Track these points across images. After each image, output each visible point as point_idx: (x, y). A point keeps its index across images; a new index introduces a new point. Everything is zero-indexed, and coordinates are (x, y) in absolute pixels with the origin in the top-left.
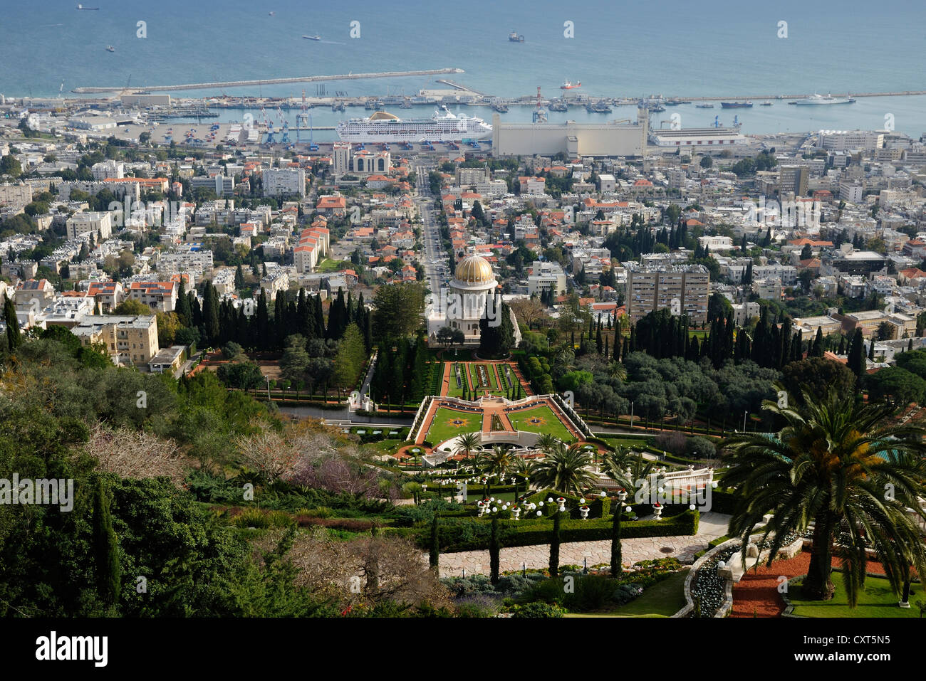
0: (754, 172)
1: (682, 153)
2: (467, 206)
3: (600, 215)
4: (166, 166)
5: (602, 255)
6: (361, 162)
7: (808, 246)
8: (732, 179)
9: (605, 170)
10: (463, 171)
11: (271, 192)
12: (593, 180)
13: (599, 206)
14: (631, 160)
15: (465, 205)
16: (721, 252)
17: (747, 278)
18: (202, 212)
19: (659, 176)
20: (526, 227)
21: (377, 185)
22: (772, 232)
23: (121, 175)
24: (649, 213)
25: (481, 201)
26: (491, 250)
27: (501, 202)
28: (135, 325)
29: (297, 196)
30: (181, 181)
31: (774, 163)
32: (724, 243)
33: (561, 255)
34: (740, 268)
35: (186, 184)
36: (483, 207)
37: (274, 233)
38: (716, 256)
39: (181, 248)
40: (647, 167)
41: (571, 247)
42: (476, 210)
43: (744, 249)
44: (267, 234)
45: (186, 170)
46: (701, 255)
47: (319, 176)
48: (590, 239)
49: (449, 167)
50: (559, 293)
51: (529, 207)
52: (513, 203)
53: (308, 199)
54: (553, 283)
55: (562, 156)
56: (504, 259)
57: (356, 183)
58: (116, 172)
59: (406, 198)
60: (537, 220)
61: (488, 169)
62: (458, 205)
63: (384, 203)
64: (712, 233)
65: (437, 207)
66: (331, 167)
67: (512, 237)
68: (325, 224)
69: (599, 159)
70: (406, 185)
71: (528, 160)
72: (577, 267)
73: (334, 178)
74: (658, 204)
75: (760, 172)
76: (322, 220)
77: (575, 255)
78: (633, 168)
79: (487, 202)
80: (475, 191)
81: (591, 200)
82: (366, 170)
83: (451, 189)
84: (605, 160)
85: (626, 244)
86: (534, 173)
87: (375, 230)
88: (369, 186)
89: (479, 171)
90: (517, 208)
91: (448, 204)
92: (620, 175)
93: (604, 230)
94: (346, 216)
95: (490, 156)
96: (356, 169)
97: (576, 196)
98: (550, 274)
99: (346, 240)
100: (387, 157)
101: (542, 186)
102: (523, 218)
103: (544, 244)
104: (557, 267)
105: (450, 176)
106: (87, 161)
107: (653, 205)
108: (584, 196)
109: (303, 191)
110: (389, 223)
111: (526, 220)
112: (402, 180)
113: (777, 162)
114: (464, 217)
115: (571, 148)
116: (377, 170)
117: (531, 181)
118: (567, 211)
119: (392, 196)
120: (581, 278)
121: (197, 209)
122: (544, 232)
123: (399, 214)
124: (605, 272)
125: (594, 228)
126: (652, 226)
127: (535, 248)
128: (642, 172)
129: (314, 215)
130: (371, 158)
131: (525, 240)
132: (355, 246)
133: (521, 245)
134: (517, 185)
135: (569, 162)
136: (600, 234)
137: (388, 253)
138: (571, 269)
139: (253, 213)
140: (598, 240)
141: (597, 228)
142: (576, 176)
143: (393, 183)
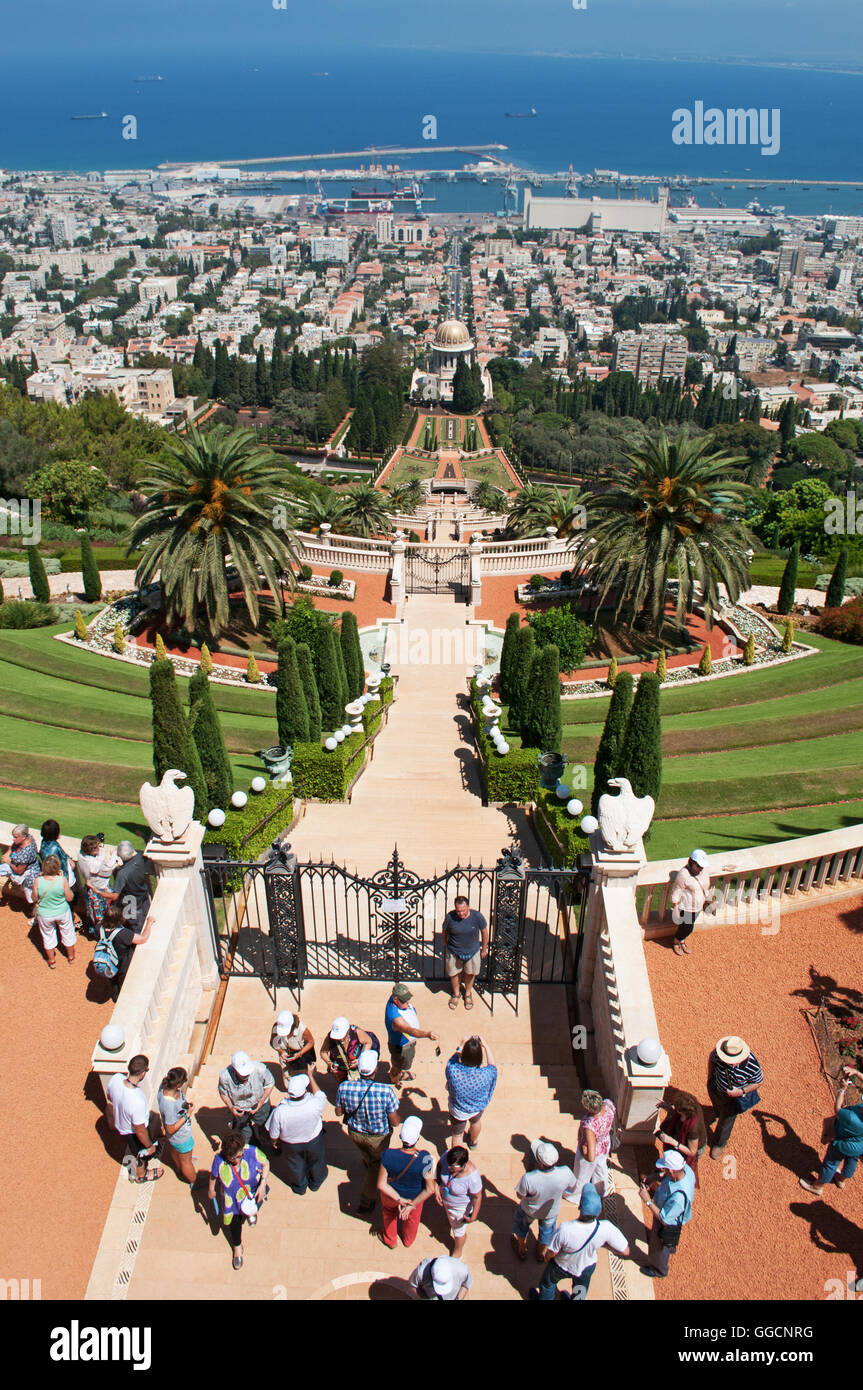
0: (759, 253)
1: (696, 232)
2: (492, 275)
3: (611, 287)
4: (228, 235)
5: (606, 324)
6: (401, 232)
7: (790, 322)
8: (738, 257)
9: (623, 245)
10: (492, 242)
11: (318, 260)
12: (611, 253)
13: (610, 277)
14: (647, 237)
15: (490, 274)
16: (716, 326)
17: (731, 349)
18: (256, 277)
19: (673, 252)
21: (415, 254)
22: (762, 309)
23: (189, 243)
24: (657, 287)
25: (504, 270)
26: (507, 316)
27: (523, 272)
29: (340, 264)
30: (241, 248)
31: (779, 243)
32: (719, 316)
33: (570, 323)
34: (727, 340)
35: (244, 252)
36: (506, 276)
37: (316, 297)
38: (709, 329)
39: (234, 309)
40: (662, 244)
41: (579, 316)
42: (500, 279)
43: (734, 323)
44: (306, 298)
45: (246, 240)
46: (696, 324)
47: (362, 245)
48: (599, 308)
49: (481, 237)
50: (561, 358)
51: (548, 278)
52: (534, 273)
53: (350, 267)
54: (557, 349)
55: (587, 230)
56: (517, 325)
57: (395, 252)
58: (183, 242)
59: (439, 267)
60: (553, 289)
61: (515, 240)
62: (484, 274)
63: (418, 271)
64: (708, 307)
65: (465, 276)
66: (375, 237)
67: (528, 305)
68: (362, 289)
69: (619, 234)
70: (440, 255)
71: (554, 234)
72: (581, 335)
73: (376, 247)
74: (666, 277)
75: (764, 252)
76: (360, 286)
77: (581, 323)
78: (649, 244)
79: (511, 272)
80: (501, 261)
81: (605, 273)
82: (405, 240)
83: (481, 259)
84: (625, 235)
85: (631, 314)
86: (557, 246)
87: (407, 295)
88: (407, 254)
89: (506, 243)
90: (538, 278)
91: (475, 272)
92: (637, 250)
93: (612, 301)
94: (382, 282)
95: (521, 229)
96: (397, 239)
97: (593, 268)
98: (554, 340)
99: (380, 304)
100: (425, 228)
101: (564, 258)
102: (540, 287)
103: (556, 312)
104: (562, 334)
105: (480, 247)
106: (162, 231)
107: (661, 278)
108: (599, 269)
109: (346, 259)
110: (418, 289)
111: (543, 290)
112: (437, 249)
113: (781, 243)
114: (488, 285)
115: (595, 223)
116: (415, 240)
117: (553, 253)
118: (582, 283)
119: (426, 264)
120: (583, 344)
121: (251, 274)
122: (558, 301)
123: (430, 280)
124: (605, 340)
125: (603, 298)
126: (656, 298)
127: (547, 315)
128: (657, 248)
129: (354, 280)
130: (410, 228)
131: (539, 307)
132: (386, 309)
133: (535, 312)
134: (541, 256)
135: (592, 236)
136: (609, 304)
137: (415, 317)
138: (575, 336)
139: (300, 278)
140: (606, 310)
141: (607, 300)
142: (596, 249)
143: (429, 252)
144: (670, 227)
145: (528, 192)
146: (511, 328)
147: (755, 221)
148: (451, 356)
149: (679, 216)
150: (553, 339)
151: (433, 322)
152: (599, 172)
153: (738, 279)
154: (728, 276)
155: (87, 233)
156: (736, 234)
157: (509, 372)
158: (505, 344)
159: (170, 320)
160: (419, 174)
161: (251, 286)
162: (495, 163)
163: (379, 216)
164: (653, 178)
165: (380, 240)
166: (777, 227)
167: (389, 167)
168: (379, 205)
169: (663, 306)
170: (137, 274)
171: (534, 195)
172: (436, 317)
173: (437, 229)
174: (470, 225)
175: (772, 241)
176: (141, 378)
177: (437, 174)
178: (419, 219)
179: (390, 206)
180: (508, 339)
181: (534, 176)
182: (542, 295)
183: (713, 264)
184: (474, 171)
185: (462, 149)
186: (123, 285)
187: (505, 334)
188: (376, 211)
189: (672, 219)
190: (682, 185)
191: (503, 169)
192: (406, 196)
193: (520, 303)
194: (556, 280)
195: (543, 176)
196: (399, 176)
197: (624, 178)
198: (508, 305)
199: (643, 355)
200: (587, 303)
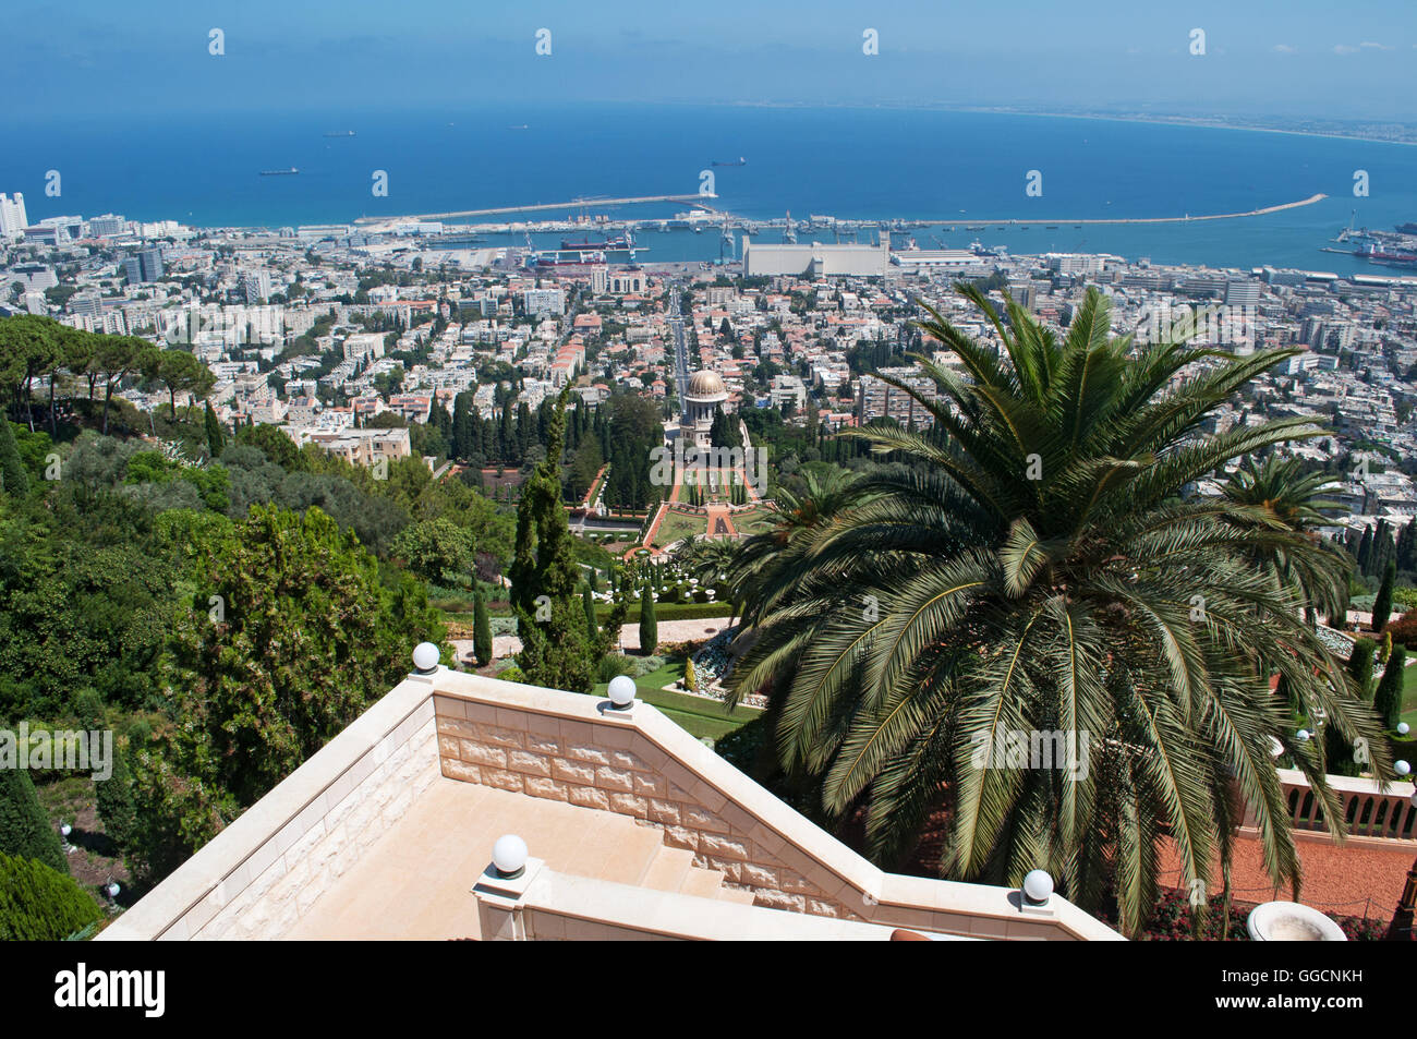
0: (986, 292)
1: (921, 273)
2: (717, 324)
3: (841, 332)
4: (435, 289)
5: (842, 369)
6: (617, 282)
9: (848, 289)
10: (713, 290)
11: (532, 312)
12: (836, 297)
13: (840, 322)
14: (872, 280)
15: (714, 323)
18: (468, 332)
19: (899, 295)
21: (633, 305)
23: (394, 299)
24: (888, 331)
25: (729, 319)
26: (737, 365)
27: (748, 319)
29: (556, 316)
30: (449, 302)
31: (1006, 283)
33: (804, 369)
35: (453, 305)
36: (731, 324)
37: (534, 351)
39: (446, 366)
40: (887, 287)
41: (812, 362)
42: (725, 327)
44: (524, 352)
45: (454, 294)
47: (578, 296)
48: (832, 354)
49: (701, 286)
50: (799, 406)
51: (775, 325)
52: (760, 320)
53: (567, 319)
54: (794, 397)
55: (809, 275)
56: (749, 373)
57: (612, 303)
58: (388, 297)
59: (660, 316)
60: (782, 336)
61: (737, 289)
62: (708, 323)
63: (639, 321)
65: (688, 325)
66: (589, 288)
67: (757, 351)
68: (582, 342)
69: (842, 278)
70: (660, 305)
71: (776, 280)
72: (817, 381)
73: (591, 298)
74: (896, 320)
75: (992, 292)
76: (579, 338)
77: (816, 369)
78: (874, 287)
79: (735, 320)
80: (724, 309)
81: (834, 318)
82: (622, 290)
83: (703, 307)
84: (848, 279)
85: (865, 358)
86: (780, 292)
87: (629, 347)
88: (624, 304)
89: (729, 291)
90: (764, 325)
91: (698, 321)
92: (862, 294)
93: (844, 346)
94: (602, 334)
95: (740, 275)
96: (613, 290)
97: (820, 313)
98: (791, 388)
99: (602, 356)
100: (643, 279)
101: (788, 304)
102: (769, 334)
103: (788, 359)
104: (798, 381)
105: (701, 295)
106: (364, 286)
107: (891, 322)
108: (827, 314)
109: (562, 311)
110: (642, 340)
111: (772, 337)
112: (656, 299)
113: (1008, 282)
114: (713, 334)
115: (817, 268)
116: (632, 290)
117: (777, 299)
118: (811, 328)
119: (646, 314)
120: (821, 391)
121: (462, 329)
122: (787, 348)
123: (652, 331)
124: (843, 386)
125: (835, 343)
126: (888, 341)
127: (779, 362)
128: (883, 291)
129: (571, 333)
130: (627, 278)
131: (769, 355)
132: (609, 361)
133: (766, 360)
134: (765, 303)
135: (815, 281)
136: (841, 349)
137: (640, 368)
138: (811, 383)
139: (514, 332)
140: (839, 355)
141: (838, 344)
142: (821, 294)
143: (647, 302)
144: (892, 269)
145: (746, 239)
146: (743, 377)
147: (978, 261)
148: (707, 406)
149: (901, 259)
150: (788, 386)
151: (661, 374)
152: (815, 218)
153: (970, 320)
154: (961, 317)
155: (283, 290)
156: (961, 275)
157: (763, 422)
158: (738, 394)
159: (379, 378)
160: (630, 224)
161: (462, 341)
162: (707, 211)
163: (593, 267)
164: (870, 222)
165: (595, 291)
166: (1001, 266)
167: (598, 218)
168: (591, 256)
169: (898, 350)
170: (340, 331)
171: (752, 242)
172: (663, 368)
173: (653, 278)
174: (688, 274)
175: (999, 280)
176: (375, 438)
177: (649, 224)
178: (634, 269)
179: (602, 257)
180: (741, 388)
181: (749, 223)
182: (771, 342)
183: (942, 305)
184: (686, 220)
185: (671, 198)
186: (326, 343)
187: (737, 383)
188: (589, 263)
189: (894, 262)
190: (900, 228)
191: (717, 217)
192: (619, 246)
193: (748, 352)
194: (782, 326)
195: (757, 223)
196: (607, 227)
197: (841, 223)
198: (737, 354)
199: (890, 399)
200: (818, 349)
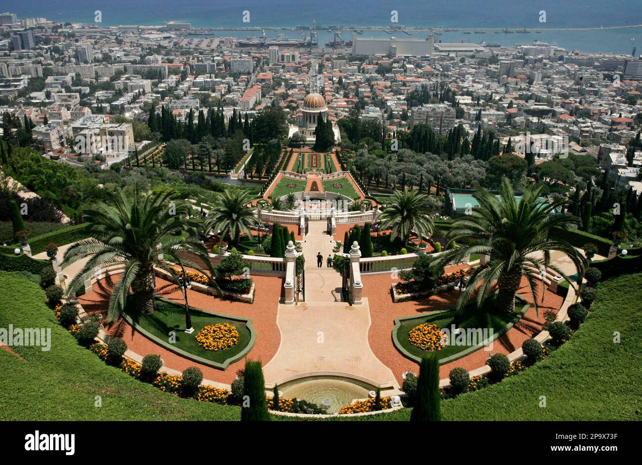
0: (487, 66)
1: (450, 56)
2: (336, 79)
3: (404, 85)
4: (183, 58)
5: (403, 104)
6: (283, 56)
7: (511, 101)
8: (475, 68)
9: (410, 63)
10: (335, 62)
11: (235, 71)
12: (403, 67)
13: (404, 80)
14: (423, 58)
15: (334, 79)
16: (466, 104)
17: (478, 117)
18: (198, 80)
19: (438, 66)
20: (365, 90)
21: (291, 69)
22: (494, 95)
23: (160, 61)
24: (431, 85)
25: (343, 77)
26: (345, 101)
27: (353, 77)
28: (119, 129)
29: (248, 73)
30: (189, 65)
31: (498, 61)
32: (468, 100)
33: (382, 104)
34: (475, 112)
35: (192, 67)
36: (344, 80)
37: (233, 91)
38: (463, 106)
39: (184, 98)
40: (432, 62)
41: (387, 100)
42: (340, 82)
43: (478, 103)
44: (228, 92)
45: (193, 60)
46: (455, 104)
47: (261, 63)
48: (398, 96)
49: (329, 60)
51: (368, 80)
52: (360, 78)
53: (254, 76)
54: (376, 117)
55: (389, 55)
56: (351, 106)
57: (279, 67)
58: (157, 61)
59: (305, 75)
60: (371, 86)
61: (348, 61)
62: (331, 80)
64: (462, 95)
66: (268, 59)
67: (357, 95)
68: (260, 87)
69: (407, 58)
70: (305, 69)
71: (370, 57)
72: (389, 110)
73: (268, 65)
75: (489, 66)
76: (259, 85)
77: (388, 104)
78: (425, 62)
79: (346, 78)
80: (341, 71)
81: (400, 77)
82: (285, 61)
83: (329, 72)
84: (411, 58)
85: (417, 98)
86: (372, 64)
87: (286, 90)
89: (343, 62)
90: (362, 80)
91: (326, 78)
92: (418, 66)
93: (406, 92)
94: (272, 84)
95: (351, 55)
96: (280, 60)
97: (393, 75)
99: (271, 95)
100: (297, 54)
101: (376, 70)
103: (373, 98)
104: (378, 110)
105: (328, 65)
106: (144, 55)
108: (397, 75)
109: (252, 71)
112: (304, 66)
114: (333, 84)
115: (393, 52)
117: (370, 67)
118: (388, 83)
119: (298, 75)
120: (391, 117)
121: (195, 78)
122: (374, 93)
123: (300, 82)
124: (403, 113)
125: (400, 91)
126: (431, 91)
127: (369, 100)
128: (429, 64)
129: (255, 82)
130: (288, 54)
131: (364, 96)
132: (274, 98)
133: (361, 98)
134: (363, 69)
135: (392, 58)
136: (404, 94)
137: (291, 102)
138: (385, 112)
139: (224, 81)
140: (403, 97)
141: (403, 92)
142: (394, 65)
143: (299, 68)
144: (435, 53)
145: (355, 35)
146: (348, 108)
147: (483, 49)
149: (440, 48)
150: (373, 113)
155: (100, 56)
159: (146, 104)
161: (194, 85)
163: (270, 48)
165: (271, 61)
166: (496, 53)
169: (436, 95)
170: (128, 79)
173: (303, 55)
174: (322, 53)
175: (494, 60)
176: (110, 129)
178: (293, 50)
181: (358, 28)
186: (119, 84)
187: (345, 111)
189: (436, 49)
193: (352, 95)
194: (373, 82)
198: (346, 96)
199: (429, 119)
200: (391, 94)
